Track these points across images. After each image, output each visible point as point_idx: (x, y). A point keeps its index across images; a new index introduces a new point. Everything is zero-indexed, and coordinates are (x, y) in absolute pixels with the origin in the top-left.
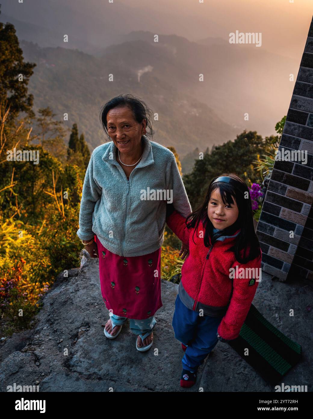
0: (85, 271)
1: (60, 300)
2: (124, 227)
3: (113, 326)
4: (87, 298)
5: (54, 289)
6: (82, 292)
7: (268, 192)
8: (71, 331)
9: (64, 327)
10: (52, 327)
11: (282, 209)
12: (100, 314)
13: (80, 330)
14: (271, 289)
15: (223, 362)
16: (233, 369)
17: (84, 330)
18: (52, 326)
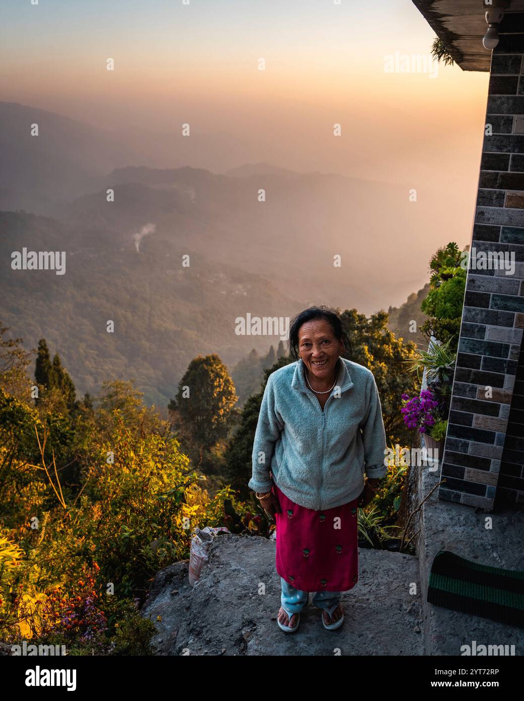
0: (217, 554)
1: (199, 600)
2: (321, 471)
3: (290, 615)
4: (235, 590)
5: (154, 599)
6: (224, 583)
8: (232, 636)
9: (219, 633)
10: (200, 638)
11: (474, 417)
12: (262, 606)
13: (243, 632)
14: (478, 524)
15: (451, 622)
16: (465, 627)
17: (249, 630)
18: (200, 636)
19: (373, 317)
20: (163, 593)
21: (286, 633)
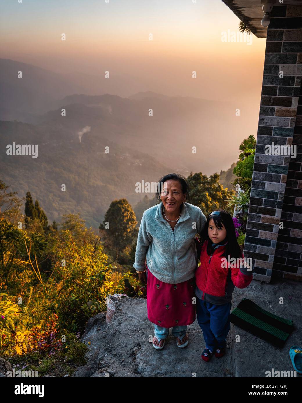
0: (121, 308)
1: (110, 333)
2: (173, 263)
3: (159, 340)
4: (130, 327)
5: (88, 333)
6: (124, 324)
7: (248, 222)
8: (128, 352)
9: (121, 351)
10: (112, 353)
11: (259, 232)
12: (144, 336)
13: (134, 350)
14: (262, 290)
15: (245, 343)
16: (253, 345)
17: (137, 349)
18: (111, 352)
19: (211, 176)
20: (93, 329)
21: (157, 350)
